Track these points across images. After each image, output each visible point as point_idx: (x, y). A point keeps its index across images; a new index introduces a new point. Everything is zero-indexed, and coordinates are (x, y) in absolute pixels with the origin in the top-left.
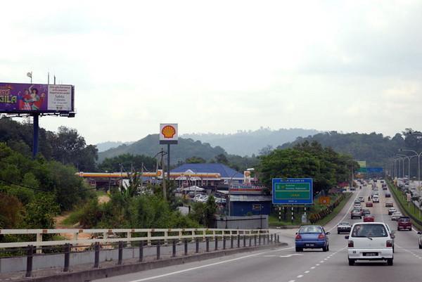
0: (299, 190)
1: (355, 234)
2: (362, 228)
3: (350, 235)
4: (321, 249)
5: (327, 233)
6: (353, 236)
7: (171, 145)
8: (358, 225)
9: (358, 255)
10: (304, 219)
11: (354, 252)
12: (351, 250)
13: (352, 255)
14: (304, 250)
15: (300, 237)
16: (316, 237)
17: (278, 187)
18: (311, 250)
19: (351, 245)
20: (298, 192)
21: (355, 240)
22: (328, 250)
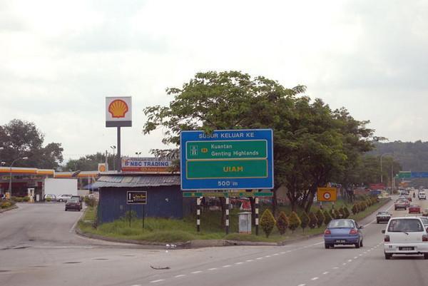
0: (240, 156)
1: (391, 229)
2: (398, 223)
3: (387, 230)
4: (354, 245)
5: (360, 228)
6: (389, 231)
7: (121, 128)
8: (394, 220)
9: (394, 250)
10: (245, 222)
11: (391, 247)
12: (387, 244)
13: (387, 250)
14: (335, 246)
15: (330, 233)
16: (347, 232)
17: (194, 153)
18: (342, 246)
19: (387, 240)
20: (240, 163)
21: (391, 234)
22: (361, 246)
